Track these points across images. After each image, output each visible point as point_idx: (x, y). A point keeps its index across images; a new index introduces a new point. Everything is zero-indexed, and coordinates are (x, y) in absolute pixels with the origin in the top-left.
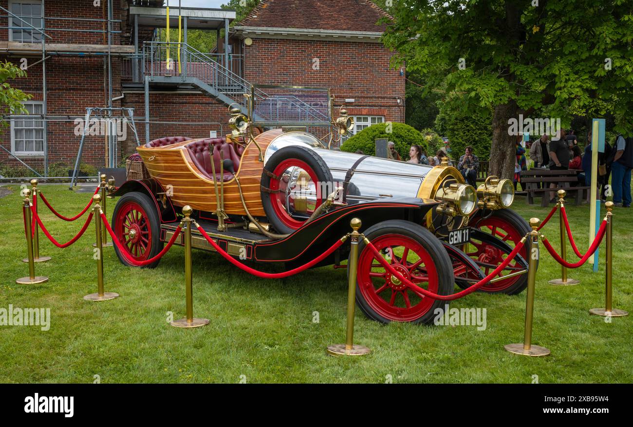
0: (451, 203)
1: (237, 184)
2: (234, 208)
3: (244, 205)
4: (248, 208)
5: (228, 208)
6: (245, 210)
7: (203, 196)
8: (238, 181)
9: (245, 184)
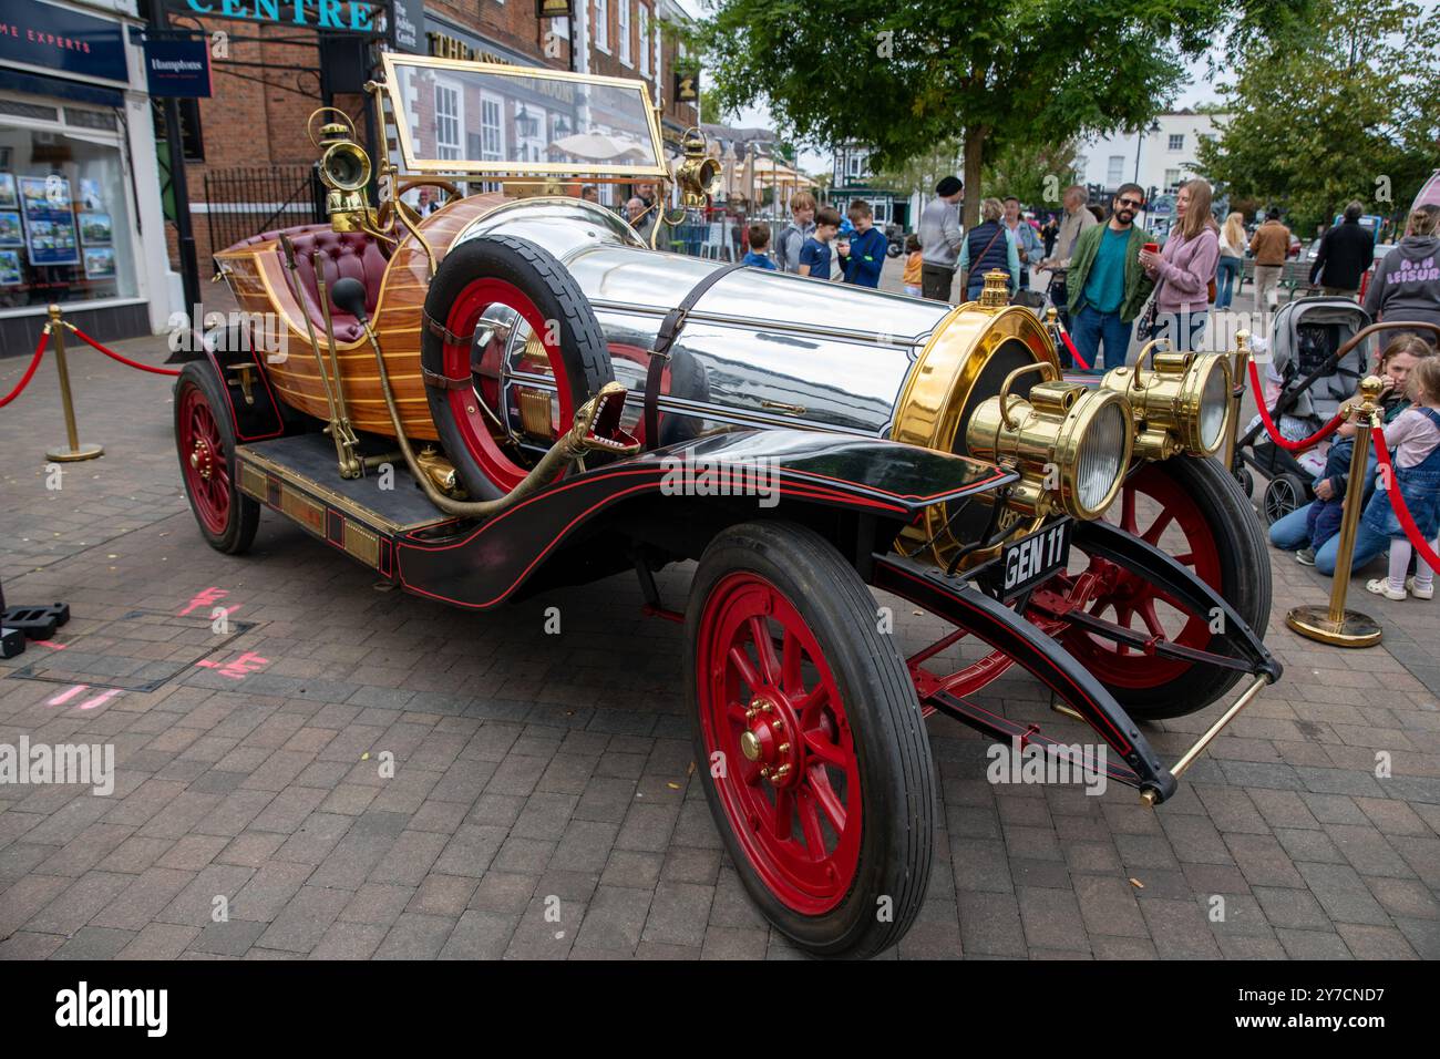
0: (1031, 461)
1: (372, 350)
2: (371, 417)
3: (392, 410)
4: (401, 417)
5: (359, 416)
6: (394, 424)
7: (309, 381)
8: (374, 343)
9: (393, 349)
